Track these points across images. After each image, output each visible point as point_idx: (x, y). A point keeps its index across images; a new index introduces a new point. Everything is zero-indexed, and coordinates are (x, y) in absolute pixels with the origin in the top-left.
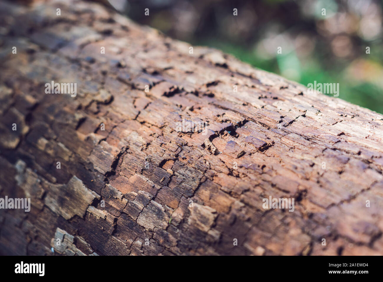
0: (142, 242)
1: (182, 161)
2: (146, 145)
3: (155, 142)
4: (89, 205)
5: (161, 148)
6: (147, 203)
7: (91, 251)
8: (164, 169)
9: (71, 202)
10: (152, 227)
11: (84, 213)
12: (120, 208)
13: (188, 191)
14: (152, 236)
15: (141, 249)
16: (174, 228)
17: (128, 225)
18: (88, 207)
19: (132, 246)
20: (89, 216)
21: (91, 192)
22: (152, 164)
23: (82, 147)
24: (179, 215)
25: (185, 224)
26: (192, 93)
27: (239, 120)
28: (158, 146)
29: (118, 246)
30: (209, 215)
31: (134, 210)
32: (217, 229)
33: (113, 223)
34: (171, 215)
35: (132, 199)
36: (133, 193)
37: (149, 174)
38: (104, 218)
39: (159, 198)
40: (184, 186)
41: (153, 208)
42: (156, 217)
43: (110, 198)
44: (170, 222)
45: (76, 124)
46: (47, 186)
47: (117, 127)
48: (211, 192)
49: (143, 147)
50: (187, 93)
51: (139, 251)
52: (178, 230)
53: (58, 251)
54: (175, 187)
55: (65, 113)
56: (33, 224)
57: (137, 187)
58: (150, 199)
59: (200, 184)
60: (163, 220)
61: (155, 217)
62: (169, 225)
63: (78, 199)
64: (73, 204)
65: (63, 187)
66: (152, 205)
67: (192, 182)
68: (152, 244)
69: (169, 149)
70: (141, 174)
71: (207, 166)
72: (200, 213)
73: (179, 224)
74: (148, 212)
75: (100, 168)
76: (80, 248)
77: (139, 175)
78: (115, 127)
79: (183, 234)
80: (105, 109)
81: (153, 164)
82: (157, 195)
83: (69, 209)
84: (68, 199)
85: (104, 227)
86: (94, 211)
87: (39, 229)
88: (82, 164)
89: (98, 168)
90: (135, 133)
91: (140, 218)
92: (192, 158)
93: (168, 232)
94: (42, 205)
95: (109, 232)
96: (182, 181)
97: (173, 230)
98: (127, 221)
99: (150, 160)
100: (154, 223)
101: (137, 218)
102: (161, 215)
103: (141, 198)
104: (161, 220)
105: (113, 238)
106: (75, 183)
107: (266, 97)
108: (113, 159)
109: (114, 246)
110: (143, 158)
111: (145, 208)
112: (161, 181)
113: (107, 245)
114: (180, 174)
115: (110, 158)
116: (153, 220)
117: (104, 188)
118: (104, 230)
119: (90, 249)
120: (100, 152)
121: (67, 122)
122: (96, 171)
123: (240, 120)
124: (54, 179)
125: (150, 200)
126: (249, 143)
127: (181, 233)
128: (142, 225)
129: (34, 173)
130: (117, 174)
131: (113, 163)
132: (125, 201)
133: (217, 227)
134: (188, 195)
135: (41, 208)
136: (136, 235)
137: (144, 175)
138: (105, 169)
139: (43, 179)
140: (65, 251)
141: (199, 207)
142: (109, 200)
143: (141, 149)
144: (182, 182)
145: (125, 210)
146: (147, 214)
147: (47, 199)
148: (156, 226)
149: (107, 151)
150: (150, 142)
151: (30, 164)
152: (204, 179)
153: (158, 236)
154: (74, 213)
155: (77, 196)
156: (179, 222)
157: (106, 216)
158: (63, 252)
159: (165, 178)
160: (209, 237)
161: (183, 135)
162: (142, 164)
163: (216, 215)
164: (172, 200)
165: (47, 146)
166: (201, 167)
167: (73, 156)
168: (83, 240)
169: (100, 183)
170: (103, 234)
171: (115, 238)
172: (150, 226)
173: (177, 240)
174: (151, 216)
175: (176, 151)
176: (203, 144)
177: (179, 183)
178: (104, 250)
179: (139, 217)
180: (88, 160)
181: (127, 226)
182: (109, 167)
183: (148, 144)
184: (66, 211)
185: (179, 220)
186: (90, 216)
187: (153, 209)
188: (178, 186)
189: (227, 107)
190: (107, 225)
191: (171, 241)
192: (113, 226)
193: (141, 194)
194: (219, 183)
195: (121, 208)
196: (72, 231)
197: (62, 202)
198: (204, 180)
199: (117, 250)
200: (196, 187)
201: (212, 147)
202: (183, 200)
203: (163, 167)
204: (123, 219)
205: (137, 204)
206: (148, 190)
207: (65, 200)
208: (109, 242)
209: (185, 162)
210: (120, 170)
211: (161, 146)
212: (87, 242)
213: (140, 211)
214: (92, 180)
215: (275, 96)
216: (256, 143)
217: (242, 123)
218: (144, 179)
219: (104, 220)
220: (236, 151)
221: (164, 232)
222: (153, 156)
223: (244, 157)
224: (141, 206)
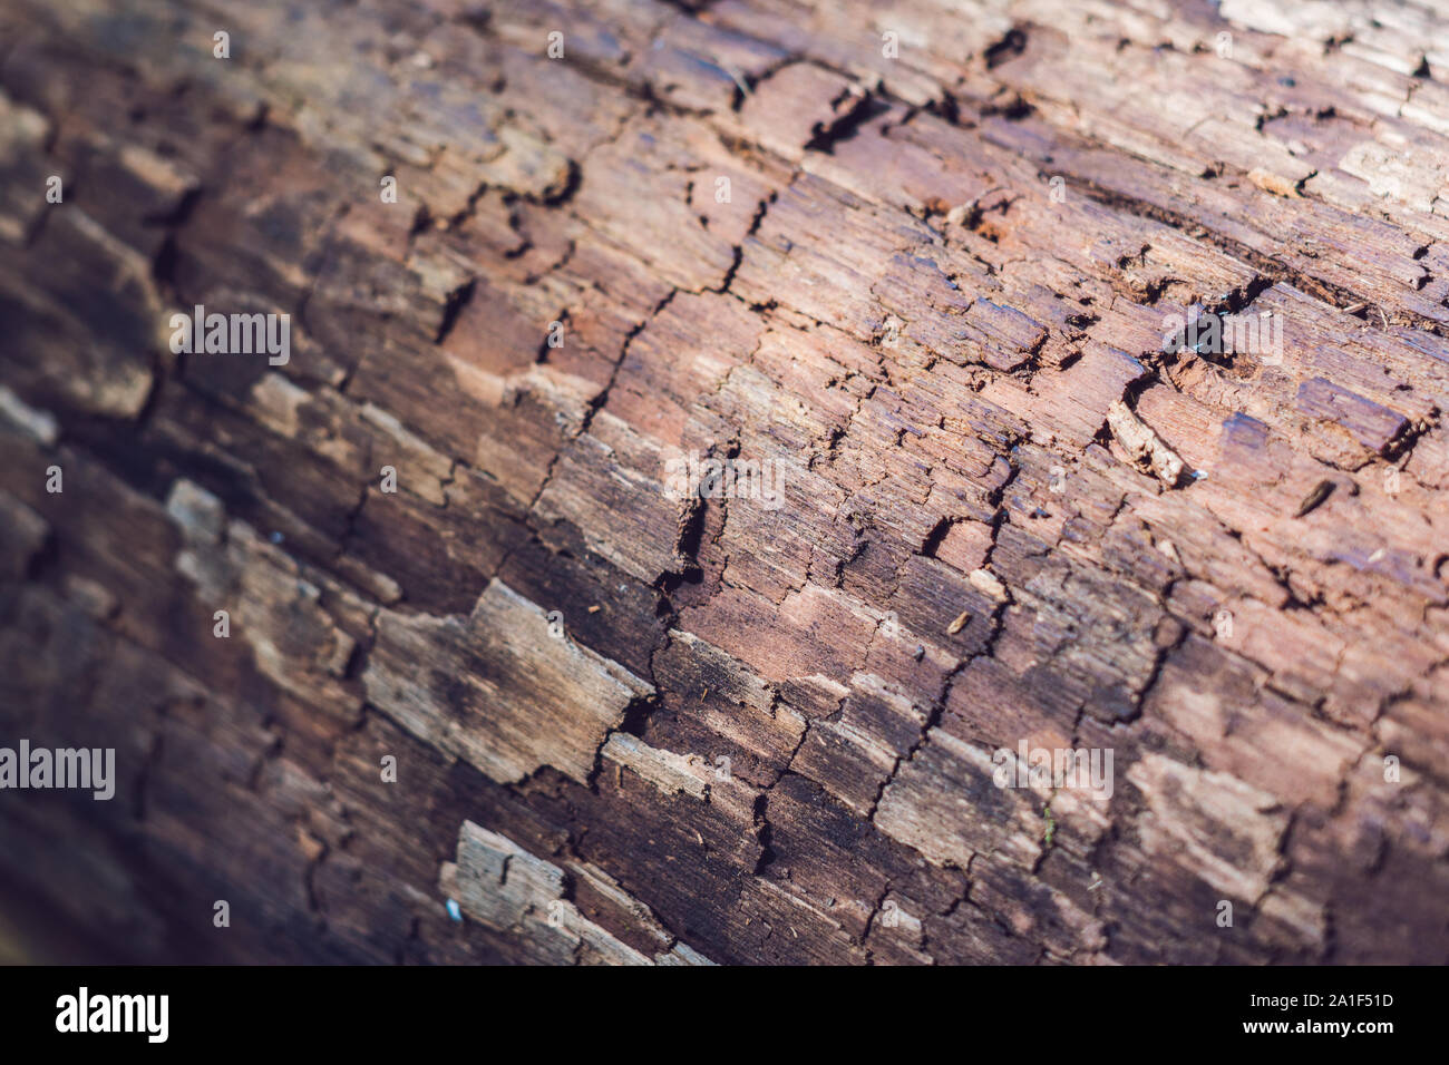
0: (919, 917)
1: (1029, 524)
2: (828, 444)
3: (870, 425)
4: (610, 731)
5: (903, 454)
6: (911, 743)
7: (663, 936)
8: (949, 565)
9: (507, 704)
10: (961, 855)
11: (590, 763)
12: (771, 749)
13: (1112, 691)
14: (966, 893)
15: (921, 950)
16: (1074, 867)
17: (824, 828)
18: (607, 740)
19: (872, 935)
20: (617, 778)
21: (602, 664)
22: (883, 541)
23: (498, 439)
24: (1087, 807)
25: (1122, 847)
26: (930, 106)
27: (1229, 284)
28: (887, 444)
29: (795, 922)
30: (1249, 823)
31: (844, 764)
32: (1299, 889)
33: (749, 818)
34: (1048, 804)
35: (823, 709)
36: (820, 680)
37: (878, 589)
38: (702, 797)
39: (963, 713)
40: (1082, 665)
41: (950, 767)
42: (972, 812)
43: (705, 700)
44: (1048, 838)
45: (433, 317)
46: (359, 618)
47: (646, 334)
48: (1224, 701)
49: (816, 449)
50: (912, 113)
51: (911, 956)
52: (1095, 876)
53: (483, 917)
54: (1034, 668)
55: (362, 256)
56: (322, 779)
57: (833, 651)
58: (922, 724)
59: (1162, 657)
60: (1011, 824)
61: (967, 810)
62: (1048, 848)
63: (540, 692)
64: (521, 714)
65: (447, 629)
66: (936, 751)
67: (1116, 647)
68: (972, 926)
69: (944, 461)
70: (839, 586)
71: (1166, 562)
72: (1198, 811)
73: (1093, 849)
74: (927, 784)
75: (619, 550)
76: (598, 918)
77: (830, 594)
78: (637, 330)
79: (1124, 898)
80: (553, 227)
81: (885, 537)
82: (944, 698)
83: (499, 735)
84: (487, 687)
85: (705, 833)
86: (641, 761)
87: (354, 805)
88: (521, 519)
89: (607, 550)
90: (750, 373)
91: (887, 810)
92: (1080, 515)
93: (1049, 883)
94: (354, 704)
95: (737, 860)
96: (1064, 641)
97: (1069, 874)
98: (815, 810)
99: (870, 519)
100: (962, 833)
101: (871, 805)
102: (998, 803)
103: (872, 712)
104: (1003, 824)
105: (767, 889)
106: (504, 614)
107: (1283, 113)
108: (681, 510)
109: (777, 922)
110: (833, 510)
111: (904, 764)
112: (953, 627)
113: (740, 916)
114: (1043, 599)
115: (661, 505)
116: (960, 825)
117: (667, 648)
118: (706, 847)
119: (652, 928)
120: (604, 473)
121: (382, 303)
122: (601, 561)
123: (1235, 284)
124: (389, 587)
125: (925, 730)
126: (1322, 422)
127: (1116, 892)
128: (905, 840)
129: (269, 549)
130: (709, 578)
131: (685, 528)
132: (790, 720)
133: (1298, 877)
134: (1111, 710)
135: (351, 718)
136: (880, 881)
137: (852, 590)
138: (650, 560)
139: (332, 585)
140: (522, 925)
141: (1188, 776)
142: (701, 707)
143: (805, 460)
144: (1062, 646)
145: (800, 764)
146: (920, 794)
147: (371, 677)
148: (980, 851)
149: (637, 468)
150: (844, 426)
151: (238, 501)
152: (1169, 631)
153: (1000, 897)
154: (534, 757)
155: (533, 678)
156: (1093, 840)
157: (708, 787)
158: (513, 926)
159: (969, 619)
160: (1271, 927)
161: (988, 381)
162: (829, 540)
163: (1280, 824)
164: (1029, 729)
165: (308, 416)
166: (1139, 565)
167: (462, 477)
168: (610, 885)
169: (636, 624)
170: (708, 864)
171: (772, 886)
172: (946, 848)
173: (1100, 924)
174: (947, 804)
175: (984, 476)
176: (1100, 426)
177: (1050, 650)
178: (726, 938)
179: (881, 804)
180: (550, 505)
181: (821, 833)
182: (670, 551)
183: (838, 436)
184: (490, 743)
185: (1095, 835)
186: (621, 775)
187: (946, 771)
188: (1048, 664)
189: (1131, 190)
190: (719, 825)
191: (1074, 924)
192: (752, 831)
193: (868, 696)
194: (1248, 653)
195: (775, 753)
196: (540, 836)
197: (455, 698)
198: (1173, 638)
199: (794, 943)
200: (1147, 676)
201: (1161, 455)
202: (1089, 733)
203: (938, 554)
204: (795, 798)
205: (857, 740)
206: (897, 671)
207: (471, 691)
208: (746, 904)
209: (1047, 530)
210: (720, 558)
211: (900, 444)
212: (631, 893)
213: (880, 778)
214: (593, 609)
215: (1321, 101)
216: (1355, 418)
217: (1244, 295)
218: (857, 612)
219: (698, 808)
220: (1281, 476)
221: (1027, 883)
222: (882, 501)
223: (1329, 509)
224: (880, 753)
